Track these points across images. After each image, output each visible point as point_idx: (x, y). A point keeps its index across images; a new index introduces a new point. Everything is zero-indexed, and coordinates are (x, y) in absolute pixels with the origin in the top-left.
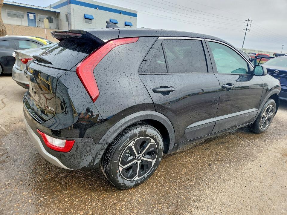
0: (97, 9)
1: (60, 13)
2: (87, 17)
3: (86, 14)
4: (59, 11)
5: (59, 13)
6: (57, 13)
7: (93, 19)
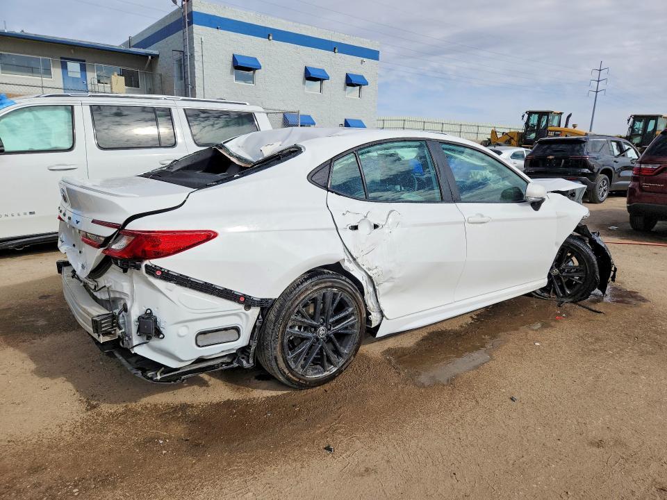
0: (271, 38)
1: (158, 56)
2: (240, 63)
3: (237, 53)
4: (156, 52)
5: (155, 57)
6: (150, 57)
7: (260, 68)
